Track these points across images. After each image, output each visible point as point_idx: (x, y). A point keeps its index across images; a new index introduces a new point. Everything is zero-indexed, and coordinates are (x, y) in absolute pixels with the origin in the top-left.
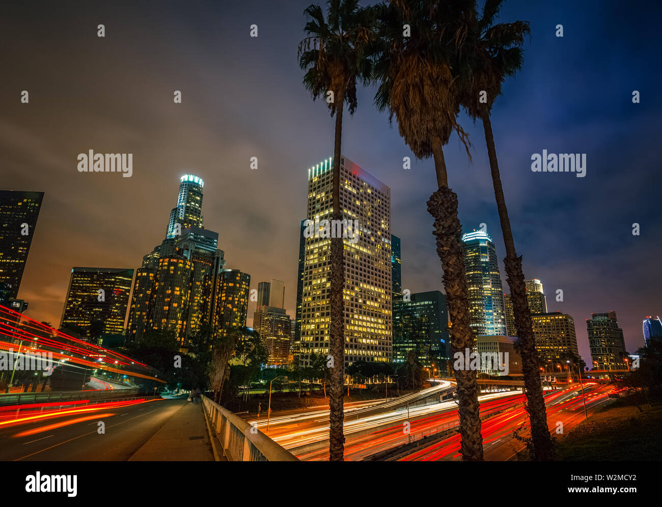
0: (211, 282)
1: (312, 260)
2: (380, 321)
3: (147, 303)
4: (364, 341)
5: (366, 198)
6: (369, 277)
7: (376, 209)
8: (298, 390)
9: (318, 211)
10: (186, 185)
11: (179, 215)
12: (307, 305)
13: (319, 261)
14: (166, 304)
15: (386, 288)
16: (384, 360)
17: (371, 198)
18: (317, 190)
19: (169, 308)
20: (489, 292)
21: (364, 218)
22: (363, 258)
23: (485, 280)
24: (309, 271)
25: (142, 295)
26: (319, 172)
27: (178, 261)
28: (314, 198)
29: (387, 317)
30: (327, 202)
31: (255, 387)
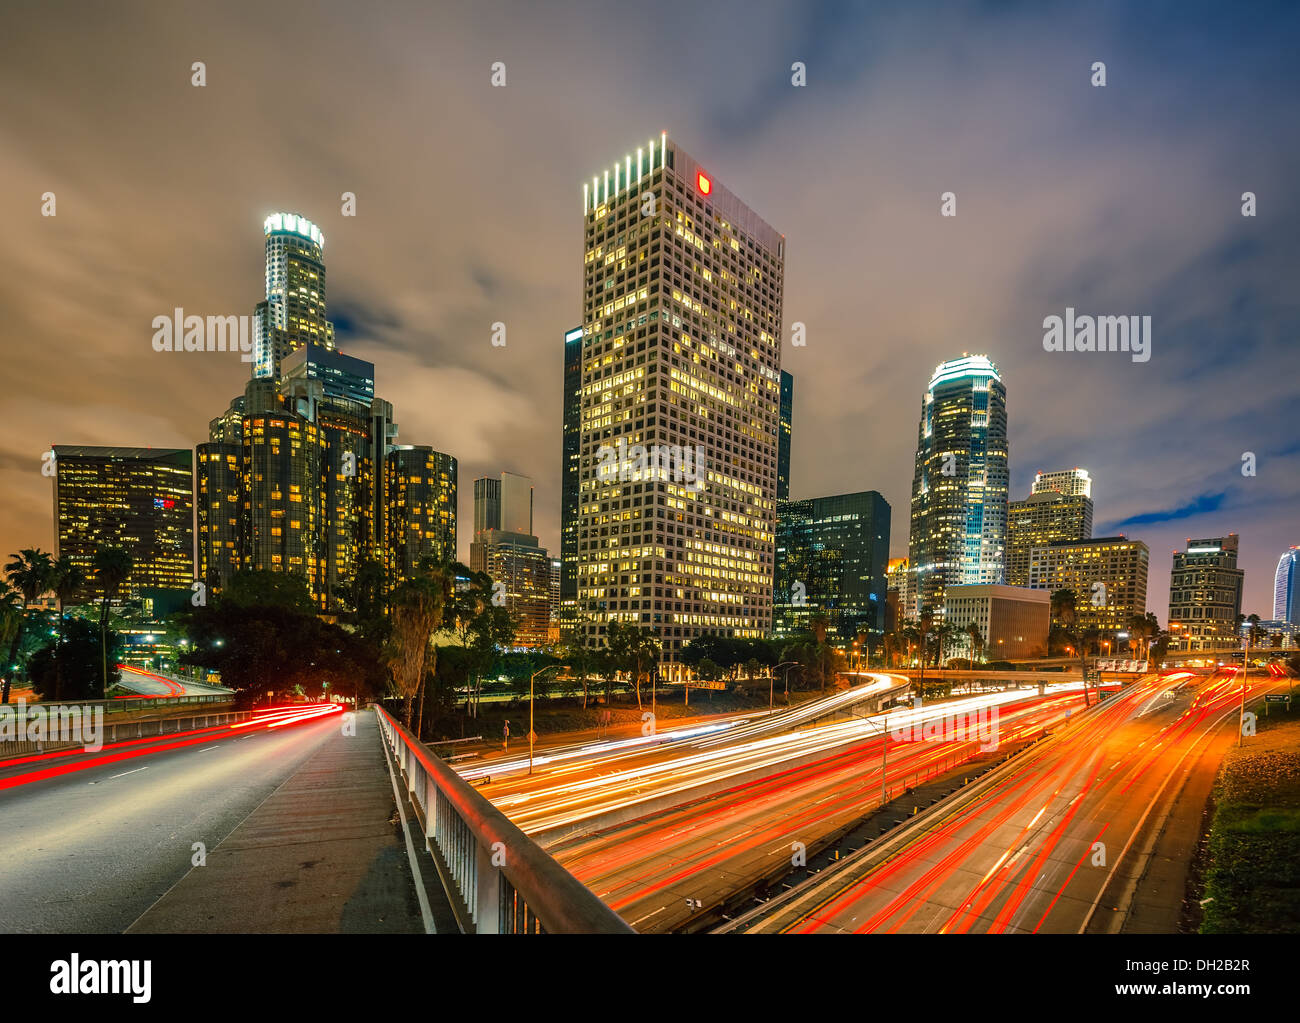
0: (370, 474)
1: (597, 419)
2: (749, 555)
3: (233, 522)
4: (715, 596)
5: (725, 263)
6: (727, 459)
7: (749, 293)
8: (580, 694)
9: (610, 297)
10: (279, 241)
11: (274, 319)
12: (590, 522)
13: (614, 421)
14: (274, 522)
15: (765, 484)
16: (754, 634)
17: (737, 264)
18: (606, 241)
19: (283, 532)
20: (978, 495)
21: (720, 315)
22: (717, 413)
23: (974, 468)
24: (591, 444)
25: (218, 504)
26: (611, 193)
27: (287, 425)
28: (600, 264)
29: (764, 547)
30: (632, 273)
31: (490, 690)
